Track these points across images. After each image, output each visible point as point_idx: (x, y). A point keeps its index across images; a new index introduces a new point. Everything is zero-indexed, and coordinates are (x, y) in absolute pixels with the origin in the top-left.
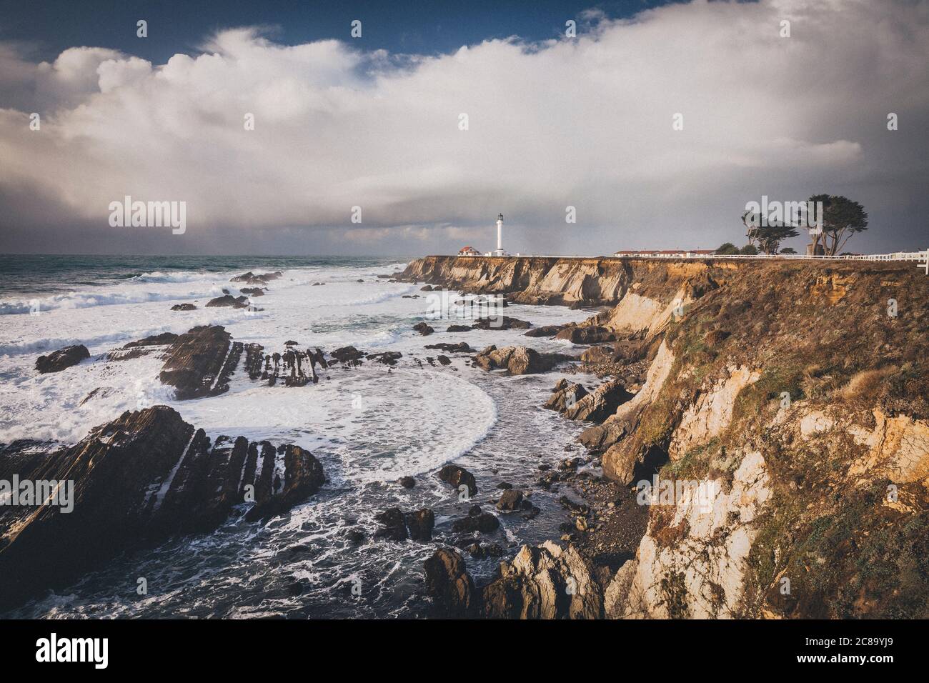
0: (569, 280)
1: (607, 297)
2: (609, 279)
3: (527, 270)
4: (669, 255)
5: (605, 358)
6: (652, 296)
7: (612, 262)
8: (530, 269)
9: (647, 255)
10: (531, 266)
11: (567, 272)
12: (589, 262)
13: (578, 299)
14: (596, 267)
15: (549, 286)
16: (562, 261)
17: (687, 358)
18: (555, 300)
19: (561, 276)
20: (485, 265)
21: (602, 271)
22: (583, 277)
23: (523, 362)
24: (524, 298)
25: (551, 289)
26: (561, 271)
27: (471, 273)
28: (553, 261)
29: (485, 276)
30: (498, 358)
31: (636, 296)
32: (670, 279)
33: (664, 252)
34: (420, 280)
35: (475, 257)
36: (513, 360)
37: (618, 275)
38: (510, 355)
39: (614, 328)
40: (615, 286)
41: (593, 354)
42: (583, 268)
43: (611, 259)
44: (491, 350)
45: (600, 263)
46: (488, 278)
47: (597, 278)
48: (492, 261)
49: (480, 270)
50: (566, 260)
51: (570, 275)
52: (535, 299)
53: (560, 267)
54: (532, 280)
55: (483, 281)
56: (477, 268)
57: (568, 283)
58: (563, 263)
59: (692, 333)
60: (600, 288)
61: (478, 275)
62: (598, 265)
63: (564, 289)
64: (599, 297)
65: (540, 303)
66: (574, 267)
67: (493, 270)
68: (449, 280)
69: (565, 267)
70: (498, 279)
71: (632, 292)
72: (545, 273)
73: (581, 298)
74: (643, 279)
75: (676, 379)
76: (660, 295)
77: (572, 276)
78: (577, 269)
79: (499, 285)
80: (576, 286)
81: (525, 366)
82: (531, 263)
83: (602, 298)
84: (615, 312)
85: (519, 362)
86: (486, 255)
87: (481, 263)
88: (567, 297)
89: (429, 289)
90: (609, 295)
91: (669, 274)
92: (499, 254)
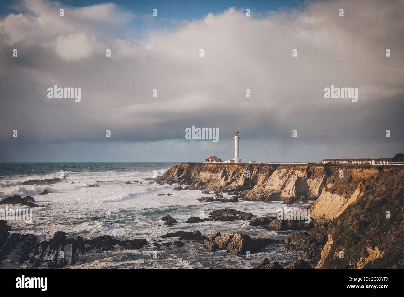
0: (286, 181)
1: (314, 194)
2: (315, 181)
3: (255, 174)
4: (361, 162)
5: (301, 241)
6: (340, 193)
7: (317, 168)
8: (258, 172)
9: (345, 162)
10: (258, 171)
11: (285, 175)
12: (301, 167)
13: (291, 196)
14: (305, 171)
15: (271, 186)
16: (281, 167)
17: (339, 242)
18: (274, 197)
19: (281, 178)
20: (225, 170)
21: (310, 174)
22: (296, 179)
23: (239, 245)
24: (251, 195)
25: (273, 188)
26: (281, 174)
27: (214, 176)
28: (275, 167)
29: (224, 178)
30: (220, 242)
31: (329, 194)
32: (353, 180)
33: (357, 160)
34: (174, 182)
35: (217, 164)
36: (232, 243)
37: (322, 177)
38: (229, 240)
39: (313, 217)
40: (320, 185)
41: (294, 239)
42: (297, 172)
43: (316, 165)
44: (216, 236)
45: (308, 168)
46: (226, 180)
47: (306, 179)
48: (230, 167)
49: (221, 174)
50: (285, 166)
51: (287, 177)
52: (259, 196)
53: (280, 172)
54: (260, 181)
55: (222, 183)
56: (219, 172)
57: (285, 183)
58: (282, 168)
59: (345, 222)
60: (309, 187)
61: (219, 177)
62: (307, 170)
63: (282, 188)
64: (308, 194)
65: (263, 199)
66: (290, 171)
67: (231, 174)
68: (197, 182)
69: (284, 171)
70: (233, 180)
71: (326, 190)
72: (269, 176)
73: (294, 195)
74: (334, 181)
75: (332, 257)
76: (346, 193)
77: (289, 178)
78: (292, 173)
79: (234, 185)
80: (291, 186)
81: (239, 249)
82: (258, 169)
83: (310, 195)
84: (315, 206)
85: (236, 245)
86: (226, 162)
87: (221, 168)
88: (284, 195)
89: (180, 189)
90: (315, 192)
91: (353, 177)
92: (236, 162)
